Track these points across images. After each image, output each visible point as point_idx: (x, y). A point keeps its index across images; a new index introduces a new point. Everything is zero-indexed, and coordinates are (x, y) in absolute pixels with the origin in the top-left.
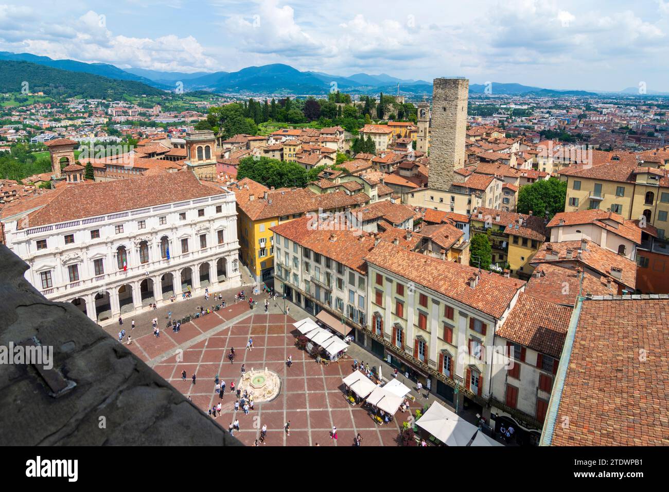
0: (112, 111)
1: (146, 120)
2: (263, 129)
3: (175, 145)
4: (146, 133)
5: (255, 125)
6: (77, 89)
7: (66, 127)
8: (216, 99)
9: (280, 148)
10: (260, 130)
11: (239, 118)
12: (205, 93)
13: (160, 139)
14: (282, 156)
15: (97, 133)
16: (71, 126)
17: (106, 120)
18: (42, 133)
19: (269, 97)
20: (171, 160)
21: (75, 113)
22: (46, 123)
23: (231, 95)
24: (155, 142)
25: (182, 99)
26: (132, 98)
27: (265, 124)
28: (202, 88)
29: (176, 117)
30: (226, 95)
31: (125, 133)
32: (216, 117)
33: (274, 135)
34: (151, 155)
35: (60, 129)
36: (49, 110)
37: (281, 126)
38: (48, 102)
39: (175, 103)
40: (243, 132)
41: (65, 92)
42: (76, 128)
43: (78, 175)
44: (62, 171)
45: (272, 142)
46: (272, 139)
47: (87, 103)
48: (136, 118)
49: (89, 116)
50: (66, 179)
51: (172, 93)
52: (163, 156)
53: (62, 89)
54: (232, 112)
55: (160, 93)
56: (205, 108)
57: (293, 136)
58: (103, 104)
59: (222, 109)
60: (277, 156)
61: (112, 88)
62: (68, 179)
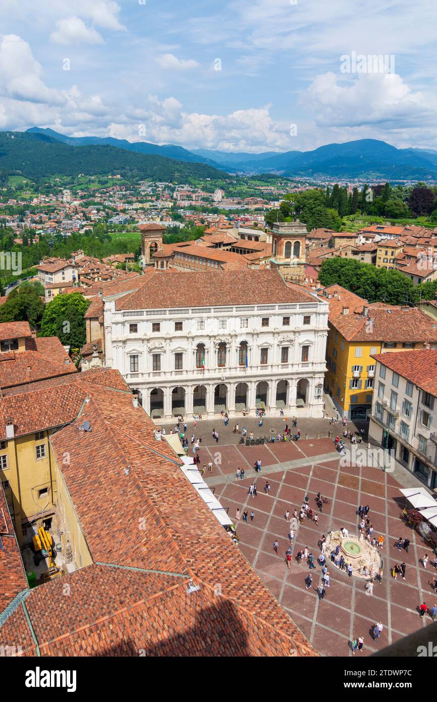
0: (177, 195)
1: (209, 205)
2: (348, 223)
3: (242, 236)
4: (208, 219)
5: (339, 218)
6: (149, 172)
7: (136, 210)
8: (285, 183)
9: (373, 249)
10: (344, 224)
11: (318, 208)
12: (274, 177)
13: (228, 228)
14: (374, 260)
15: (162, 217)
16: (141, 208)
17: (171, 204)
18: (117, 214)
19: (350, 182)
20: (237, 252)
21: (145, 196)
22: (120, 205)
23: (302, 179)
24: (222, 230)
25: (247, 183)
26: (197, 182)
27: (352, 216)
28: (270, 170)
29: (239, 203)
30: (297, 179)
31: (187, 219)
32: (290, 206)
33: (365, 232)
34: (218, 245)
35: (131, 211)
36: (124, 193)
37: (374, 220)
38: (123, 184)
39: (240, 188)
40: (324, 226)
41: (138, 175)
42: (145, 211)
43: (165, 262)
44: (151, 256)
45: (361, 240)
46: (361, 236)
47: (156, 186)
48: (199, 204)
49: (156, 200)
50: (153, 265)
51: (237, 176)
52: (229, 247)
53: (135, 172)
54: (311, 201)
55: (225, 177)
56: (271, 194)
57: (391, 234)
58: (169, 187)
59: (299, 196)
60: (368, 259)
61: (179, 171)
62: (156, 265)
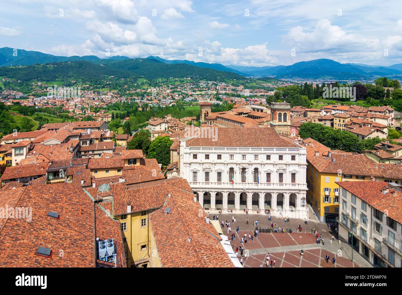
0: (218, 88)
1: (235, 93)
2: (315, 103)
3: (254, 109)
4: (235, 100)
5: (309, 101)
6: (204, 76)
7: (198, 95)
8: (277, 82)
9: (331, 118)
10: (312, 104)
11: (296, 95)
12: (270, 78)
13: (245, 105)
14: (332, 125)
15: (211, 98)
16: (200, 94)
17: (215, 92)
18: (188, 97)
19: (314, 81)
20: (251, 118)
21: (202, 88)
22: (190, 93)
23: (286, 80)
24: (243, 106)
25: (256, 82)
26: (229, 81)
27: (316, 100)
28: (268, 75)
29: (251, 92)
30: (283, 80)
31: (224, 100)
32: (280, 93)
33: (325, 109)
34: (240, 114)
35: (195, 95)
36: (192, 86)
37: (330, 102)
38: (192, 82)
39: (252, 84)
40: (300, 105)
41: (199, 78)
42: (202, 96)
43: (212, 122)
44: (205, 118)
45: (323, 113)
46: (323, 111)
47: (208, 83)
48: (230, 92)
49: (208, 90)
50: (206, 123)
51: (250, 78)
52: (247, 115)
53: (198, 76)
54: (292, 91)
55: (243, 78)
56: (269, 88)
57: (341, 110)
58: (214, 84)
59: (285, 89)
60: (328, 124)
61: (220, 76)
62: (207, 123)
